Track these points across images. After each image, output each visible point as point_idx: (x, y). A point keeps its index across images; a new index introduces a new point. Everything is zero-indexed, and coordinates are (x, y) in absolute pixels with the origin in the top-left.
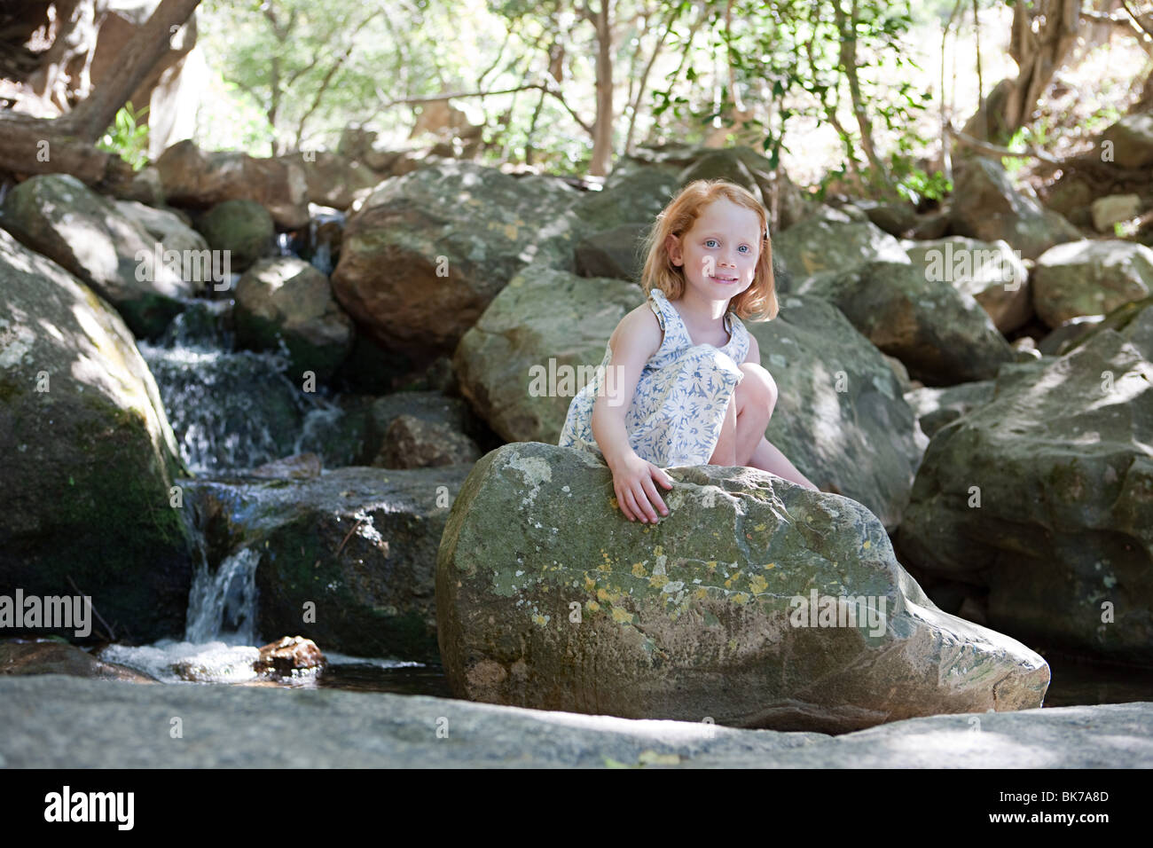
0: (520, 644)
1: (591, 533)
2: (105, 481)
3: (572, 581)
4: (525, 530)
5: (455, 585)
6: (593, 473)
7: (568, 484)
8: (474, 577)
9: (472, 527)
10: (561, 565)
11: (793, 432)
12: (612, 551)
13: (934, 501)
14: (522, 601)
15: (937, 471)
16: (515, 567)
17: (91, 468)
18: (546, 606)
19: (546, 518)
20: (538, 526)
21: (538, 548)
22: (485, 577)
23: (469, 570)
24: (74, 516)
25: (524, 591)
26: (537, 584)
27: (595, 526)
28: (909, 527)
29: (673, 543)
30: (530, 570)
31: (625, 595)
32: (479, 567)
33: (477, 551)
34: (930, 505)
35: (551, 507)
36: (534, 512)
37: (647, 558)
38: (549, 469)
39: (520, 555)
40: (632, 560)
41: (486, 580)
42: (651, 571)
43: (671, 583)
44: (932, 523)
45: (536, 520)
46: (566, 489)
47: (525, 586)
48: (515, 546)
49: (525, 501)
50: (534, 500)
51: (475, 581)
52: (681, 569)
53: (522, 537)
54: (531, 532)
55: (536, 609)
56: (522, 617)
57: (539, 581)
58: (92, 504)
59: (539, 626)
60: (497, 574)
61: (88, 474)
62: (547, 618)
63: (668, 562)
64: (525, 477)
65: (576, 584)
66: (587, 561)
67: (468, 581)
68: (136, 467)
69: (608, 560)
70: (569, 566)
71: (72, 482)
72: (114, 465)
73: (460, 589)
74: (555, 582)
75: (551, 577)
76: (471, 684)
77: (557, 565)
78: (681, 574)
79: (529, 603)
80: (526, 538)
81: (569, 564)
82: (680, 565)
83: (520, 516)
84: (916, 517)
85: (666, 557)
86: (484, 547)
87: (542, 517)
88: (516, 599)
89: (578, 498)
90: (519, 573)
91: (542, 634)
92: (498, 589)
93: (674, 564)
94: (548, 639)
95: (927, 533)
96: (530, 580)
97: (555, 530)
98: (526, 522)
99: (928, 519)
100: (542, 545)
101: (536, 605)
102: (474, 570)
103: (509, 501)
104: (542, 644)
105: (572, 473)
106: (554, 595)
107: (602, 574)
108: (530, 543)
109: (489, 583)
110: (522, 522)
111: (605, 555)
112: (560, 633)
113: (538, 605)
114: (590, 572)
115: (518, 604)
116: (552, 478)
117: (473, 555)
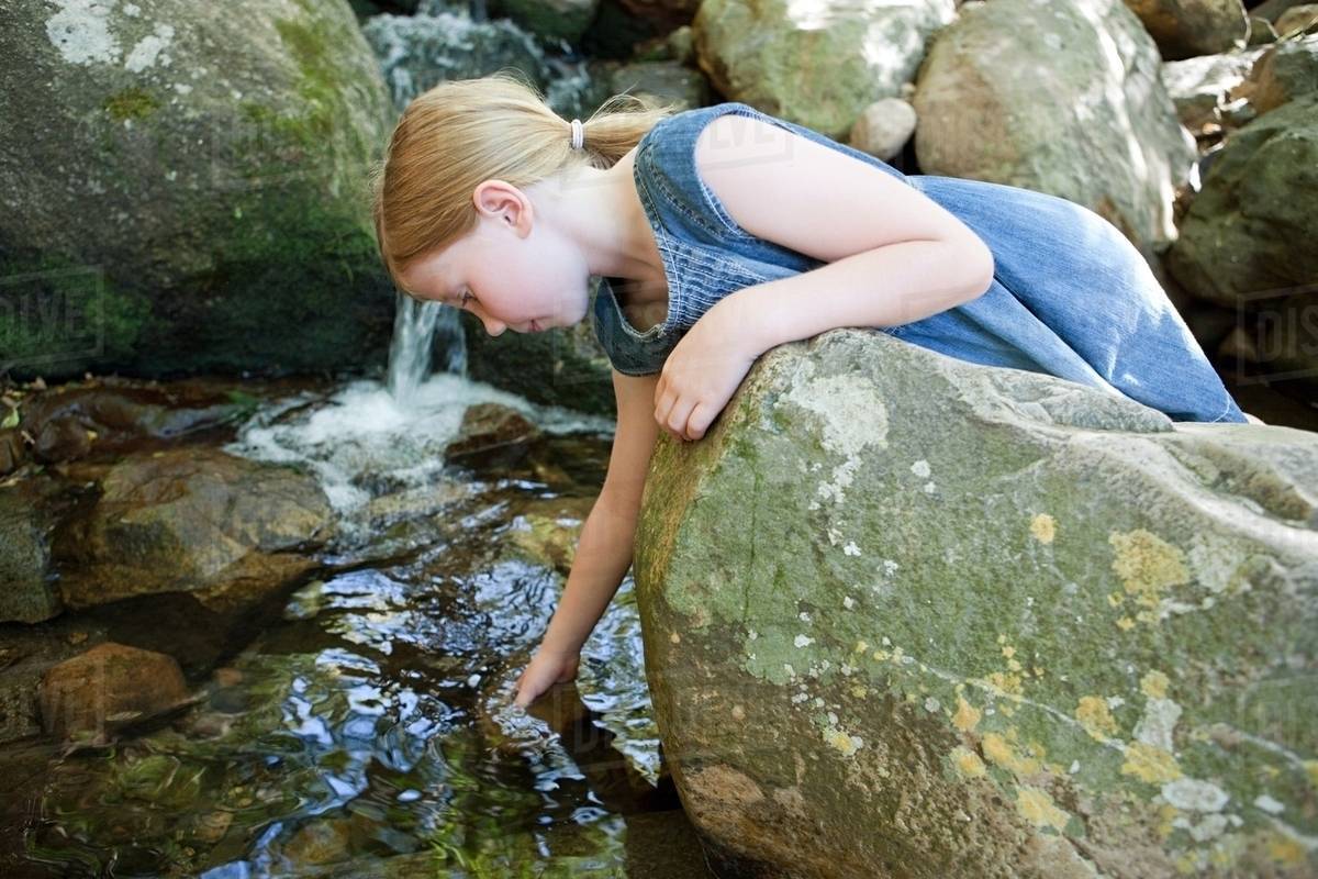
0: (794, 763)
1: (978, 592)
2: (279, 210)
3: (925, 696)
4: (820, 557)
5: (666, 636)
6: (989, 436)
7: (926, 455)
8: (705, 632)
9: (703, 531)
10: (899, 650)
11: (1071, 132)
12: (1028, 646)
13: (1229, 221)
14: (804, 697)
15: (1237, 185)
16: (794, 627)
17: (260, 196)
18: (857, 722)
19: (871, 534)
20: (852, 549)
21: (849, 602)
22: (728, 636)
23: (696, 617)
24: (251, 251)
25: (811, 681)
26: (841, 675)
27: (989, 576)
28: (1189, 248)
29: (1202, 680)
30: (827, 642)
31: (1056, 771)
32: (715, 614)
33: (714, 581)
34: (1221, 226)
35: (883, 510)
36: (844, 518)
37: (1122, 693)
38: (882, 412)
39: (805, 606)
40: (1080, 686)
41: (731, 642)
42: (1127, 728)
43: (1188, 783)
44: (1223, 249)
45: (848, 536)
46: (921, 468)
47: (813, 673)
48: (798, 589)
49: (824, 490)
50: (844, 490)
51: (707, 640)
52: (1221, 754)
53: (811, 570)
54: (831, 562)
55: (833, 719)
56: (803, 724)
57: (847, 670)
58: (270, 237)
59: (838, 753)
60: (753, 635)
61: (257, 204)
62: (858, 742)
63: (1182, 725)
64: (827, 431)
65: (932, 705)
66: (962, 654)
67: (691, 635)
68: (314, 192)
69: (1015, 665)
70: (918, 657)
71: (238, 214)
72: (287, 191)
73: (676, 646)
74: (882, 685)
75: (875, 673)
76: (695, 792)
77: (890, 649)
78: (1220, 768)
79: (820, 702)
80: (822, 572)
81: (918, 652)
82: (1219, 742)
83: (811, 521)
84: (1199, 238)
85: (1177, 710)
86: (729, 576)
87: (862, 531)
88: (792, 689)
89: (951, 500)
90: (802, 641)
91: (843, 767)
92: (754, 662)
93: (1201, 734)
94: (854, 779)
95: (1214, 260)
96: (826, 664)
97: (891, 566)
98: (826, 539)
99: (1219, 243)
100: (859, 597)
101: (836, 711)
102: (706, 619)
103: (787, 487)
104: (842, 784)
105: (935, 429)
106: (878, 708)
107: (999, 700)
108: (830, 587)
109: (738, 648)
110: (815, 536)
111: (1009, 652)
112: (885, 782)
113: (838, 713)
114: (969, 688)
115: (796, 699)
116: (889, 437)
117: (706, 589)
